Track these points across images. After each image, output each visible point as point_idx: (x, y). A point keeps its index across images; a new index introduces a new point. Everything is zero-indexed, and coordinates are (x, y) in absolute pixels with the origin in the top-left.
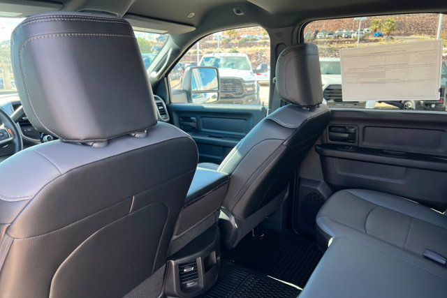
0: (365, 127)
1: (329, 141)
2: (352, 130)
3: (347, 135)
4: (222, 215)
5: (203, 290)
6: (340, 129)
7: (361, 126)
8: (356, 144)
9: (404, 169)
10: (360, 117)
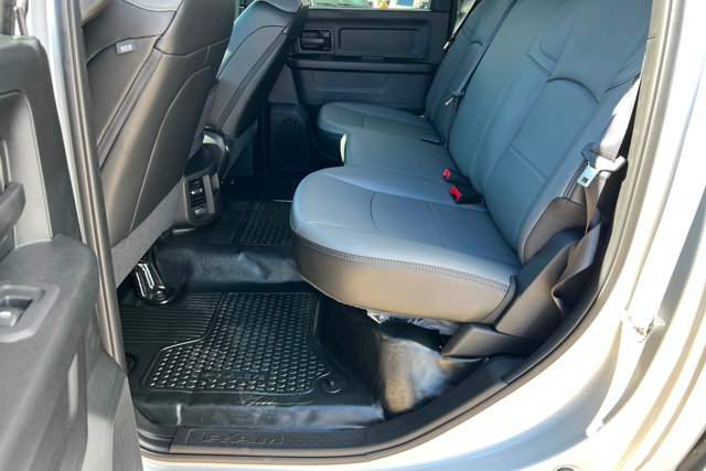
0: (340, 30)
1: (301, 51)
2: (326, 35)
3: (321, 41)
4: (207, 139)
5: (213, 216)
6: (311, 34)
7: (337, 28)
8: (332, 52)
9: (383, 75)
10: (337, 16)
